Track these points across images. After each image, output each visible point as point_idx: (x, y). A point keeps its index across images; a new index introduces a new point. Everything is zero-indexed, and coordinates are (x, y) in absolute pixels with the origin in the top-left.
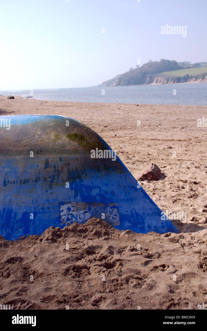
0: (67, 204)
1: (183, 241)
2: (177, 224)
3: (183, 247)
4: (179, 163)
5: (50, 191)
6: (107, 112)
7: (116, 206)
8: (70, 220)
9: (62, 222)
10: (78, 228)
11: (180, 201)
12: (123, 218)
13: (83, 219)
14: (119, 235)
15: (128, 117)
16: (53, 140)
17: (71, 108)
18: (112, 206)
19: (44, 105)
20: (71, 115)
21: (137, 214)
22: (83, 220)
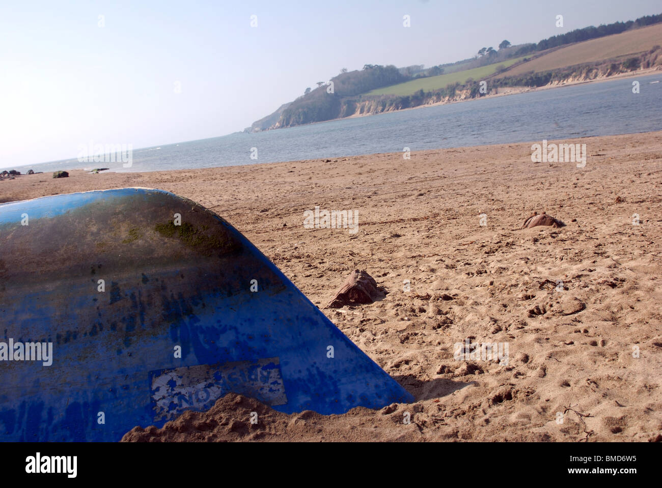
0: (166, 374)
1: (423, 417)
2: (410, 384)
3: (423, 429)
4: (413, 262)
5: (125, 351)
6: (267, 181)
7: (276, 364)
8: (177, 408)
9: (159, 414)
10: (196, 423)
11: (416, 337)
12: (291, 387)
13: (205, 400)
14: (285, 424)
15: (310, 186)
16: (125, 241)
17: (191, 181)
18: (265, 365)
19: (134, 182)
20: (192, 196)
21: (322, 374)
22: (205, 403)
